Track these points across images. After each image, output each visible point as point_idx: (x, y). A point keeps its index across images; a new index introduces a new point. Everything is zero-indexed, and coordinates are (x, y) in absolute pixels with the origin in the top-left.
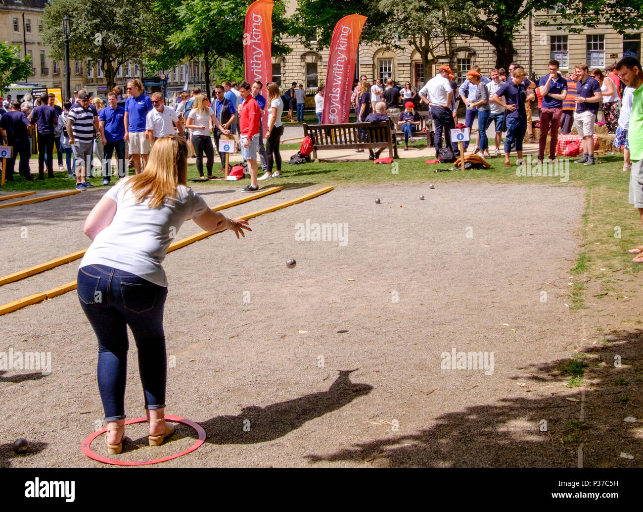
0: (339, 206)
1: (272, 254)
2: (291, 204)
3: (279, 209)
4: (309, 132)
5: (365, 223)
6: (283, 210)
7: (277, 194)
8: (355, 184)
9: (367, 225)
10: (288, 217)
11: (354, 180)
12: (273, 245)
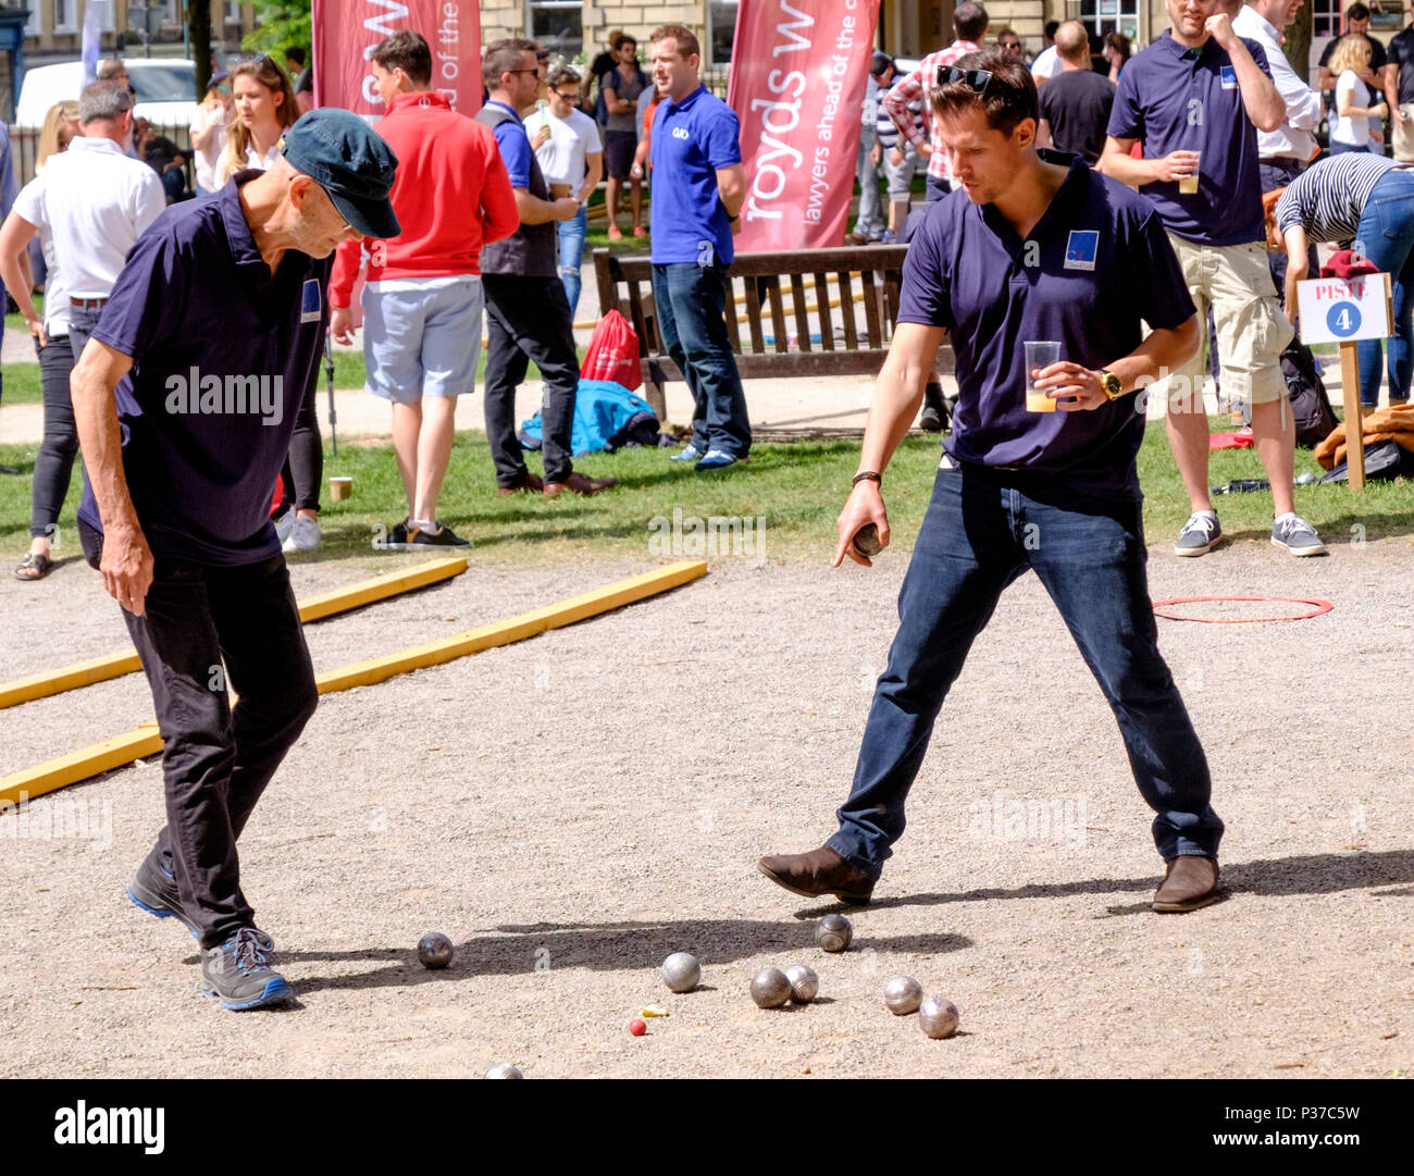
0: (702, 657)
1: (308, 888)
2: (477, 648)
3: (408, 668)
4: (623, 291)
5: (803, 741)
6: (429, 675)
7: (430, 597)
8: (814, 547)
9: (806, 750)
10: (439, 711)
11: (817, 529)
12: (325, 843)
